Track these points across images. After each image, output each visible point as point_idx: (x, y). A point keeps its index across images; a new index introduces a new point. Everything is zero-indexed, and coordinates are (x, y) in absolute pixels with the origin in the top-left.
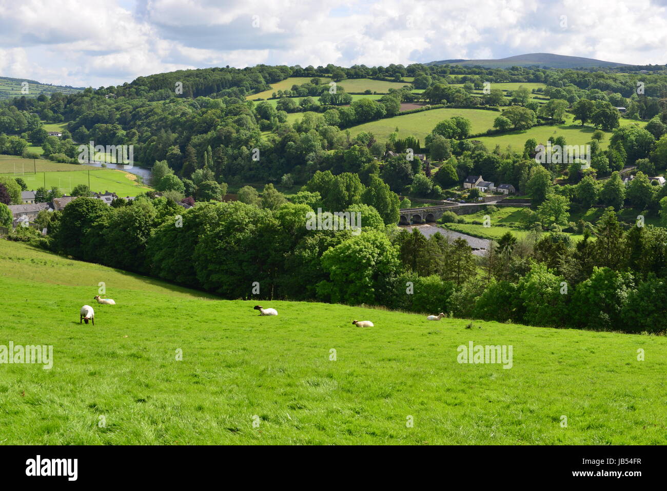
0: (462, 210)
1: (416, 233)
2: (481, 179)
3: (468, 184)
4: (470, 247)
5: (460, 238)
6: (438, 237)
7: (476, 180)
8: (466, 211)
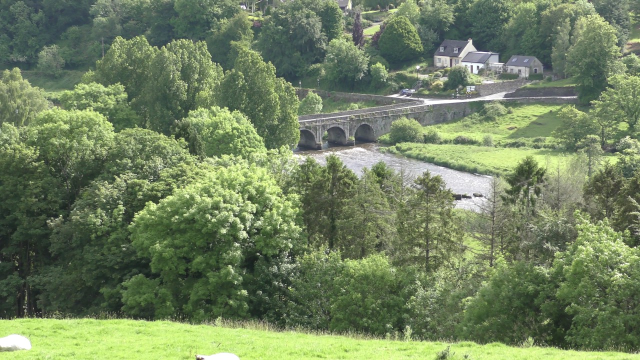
0: (432, 114)
1: (333, 166)
2: (470, 47)
3: (443, 58)
4: (449, 191)
5: (427, 174)
6: (380, 173)
7: (460, 50)
8: (441, 116)
